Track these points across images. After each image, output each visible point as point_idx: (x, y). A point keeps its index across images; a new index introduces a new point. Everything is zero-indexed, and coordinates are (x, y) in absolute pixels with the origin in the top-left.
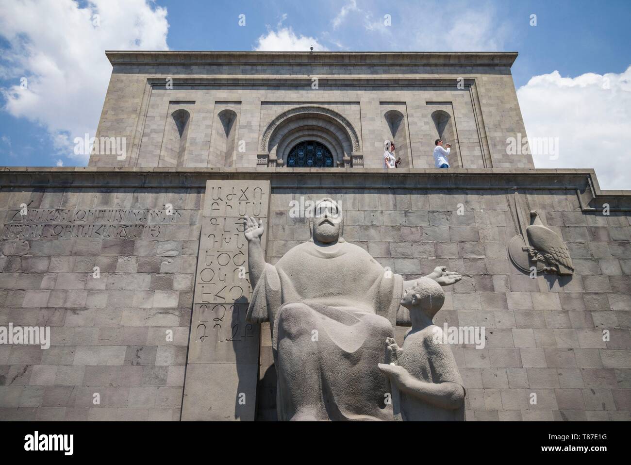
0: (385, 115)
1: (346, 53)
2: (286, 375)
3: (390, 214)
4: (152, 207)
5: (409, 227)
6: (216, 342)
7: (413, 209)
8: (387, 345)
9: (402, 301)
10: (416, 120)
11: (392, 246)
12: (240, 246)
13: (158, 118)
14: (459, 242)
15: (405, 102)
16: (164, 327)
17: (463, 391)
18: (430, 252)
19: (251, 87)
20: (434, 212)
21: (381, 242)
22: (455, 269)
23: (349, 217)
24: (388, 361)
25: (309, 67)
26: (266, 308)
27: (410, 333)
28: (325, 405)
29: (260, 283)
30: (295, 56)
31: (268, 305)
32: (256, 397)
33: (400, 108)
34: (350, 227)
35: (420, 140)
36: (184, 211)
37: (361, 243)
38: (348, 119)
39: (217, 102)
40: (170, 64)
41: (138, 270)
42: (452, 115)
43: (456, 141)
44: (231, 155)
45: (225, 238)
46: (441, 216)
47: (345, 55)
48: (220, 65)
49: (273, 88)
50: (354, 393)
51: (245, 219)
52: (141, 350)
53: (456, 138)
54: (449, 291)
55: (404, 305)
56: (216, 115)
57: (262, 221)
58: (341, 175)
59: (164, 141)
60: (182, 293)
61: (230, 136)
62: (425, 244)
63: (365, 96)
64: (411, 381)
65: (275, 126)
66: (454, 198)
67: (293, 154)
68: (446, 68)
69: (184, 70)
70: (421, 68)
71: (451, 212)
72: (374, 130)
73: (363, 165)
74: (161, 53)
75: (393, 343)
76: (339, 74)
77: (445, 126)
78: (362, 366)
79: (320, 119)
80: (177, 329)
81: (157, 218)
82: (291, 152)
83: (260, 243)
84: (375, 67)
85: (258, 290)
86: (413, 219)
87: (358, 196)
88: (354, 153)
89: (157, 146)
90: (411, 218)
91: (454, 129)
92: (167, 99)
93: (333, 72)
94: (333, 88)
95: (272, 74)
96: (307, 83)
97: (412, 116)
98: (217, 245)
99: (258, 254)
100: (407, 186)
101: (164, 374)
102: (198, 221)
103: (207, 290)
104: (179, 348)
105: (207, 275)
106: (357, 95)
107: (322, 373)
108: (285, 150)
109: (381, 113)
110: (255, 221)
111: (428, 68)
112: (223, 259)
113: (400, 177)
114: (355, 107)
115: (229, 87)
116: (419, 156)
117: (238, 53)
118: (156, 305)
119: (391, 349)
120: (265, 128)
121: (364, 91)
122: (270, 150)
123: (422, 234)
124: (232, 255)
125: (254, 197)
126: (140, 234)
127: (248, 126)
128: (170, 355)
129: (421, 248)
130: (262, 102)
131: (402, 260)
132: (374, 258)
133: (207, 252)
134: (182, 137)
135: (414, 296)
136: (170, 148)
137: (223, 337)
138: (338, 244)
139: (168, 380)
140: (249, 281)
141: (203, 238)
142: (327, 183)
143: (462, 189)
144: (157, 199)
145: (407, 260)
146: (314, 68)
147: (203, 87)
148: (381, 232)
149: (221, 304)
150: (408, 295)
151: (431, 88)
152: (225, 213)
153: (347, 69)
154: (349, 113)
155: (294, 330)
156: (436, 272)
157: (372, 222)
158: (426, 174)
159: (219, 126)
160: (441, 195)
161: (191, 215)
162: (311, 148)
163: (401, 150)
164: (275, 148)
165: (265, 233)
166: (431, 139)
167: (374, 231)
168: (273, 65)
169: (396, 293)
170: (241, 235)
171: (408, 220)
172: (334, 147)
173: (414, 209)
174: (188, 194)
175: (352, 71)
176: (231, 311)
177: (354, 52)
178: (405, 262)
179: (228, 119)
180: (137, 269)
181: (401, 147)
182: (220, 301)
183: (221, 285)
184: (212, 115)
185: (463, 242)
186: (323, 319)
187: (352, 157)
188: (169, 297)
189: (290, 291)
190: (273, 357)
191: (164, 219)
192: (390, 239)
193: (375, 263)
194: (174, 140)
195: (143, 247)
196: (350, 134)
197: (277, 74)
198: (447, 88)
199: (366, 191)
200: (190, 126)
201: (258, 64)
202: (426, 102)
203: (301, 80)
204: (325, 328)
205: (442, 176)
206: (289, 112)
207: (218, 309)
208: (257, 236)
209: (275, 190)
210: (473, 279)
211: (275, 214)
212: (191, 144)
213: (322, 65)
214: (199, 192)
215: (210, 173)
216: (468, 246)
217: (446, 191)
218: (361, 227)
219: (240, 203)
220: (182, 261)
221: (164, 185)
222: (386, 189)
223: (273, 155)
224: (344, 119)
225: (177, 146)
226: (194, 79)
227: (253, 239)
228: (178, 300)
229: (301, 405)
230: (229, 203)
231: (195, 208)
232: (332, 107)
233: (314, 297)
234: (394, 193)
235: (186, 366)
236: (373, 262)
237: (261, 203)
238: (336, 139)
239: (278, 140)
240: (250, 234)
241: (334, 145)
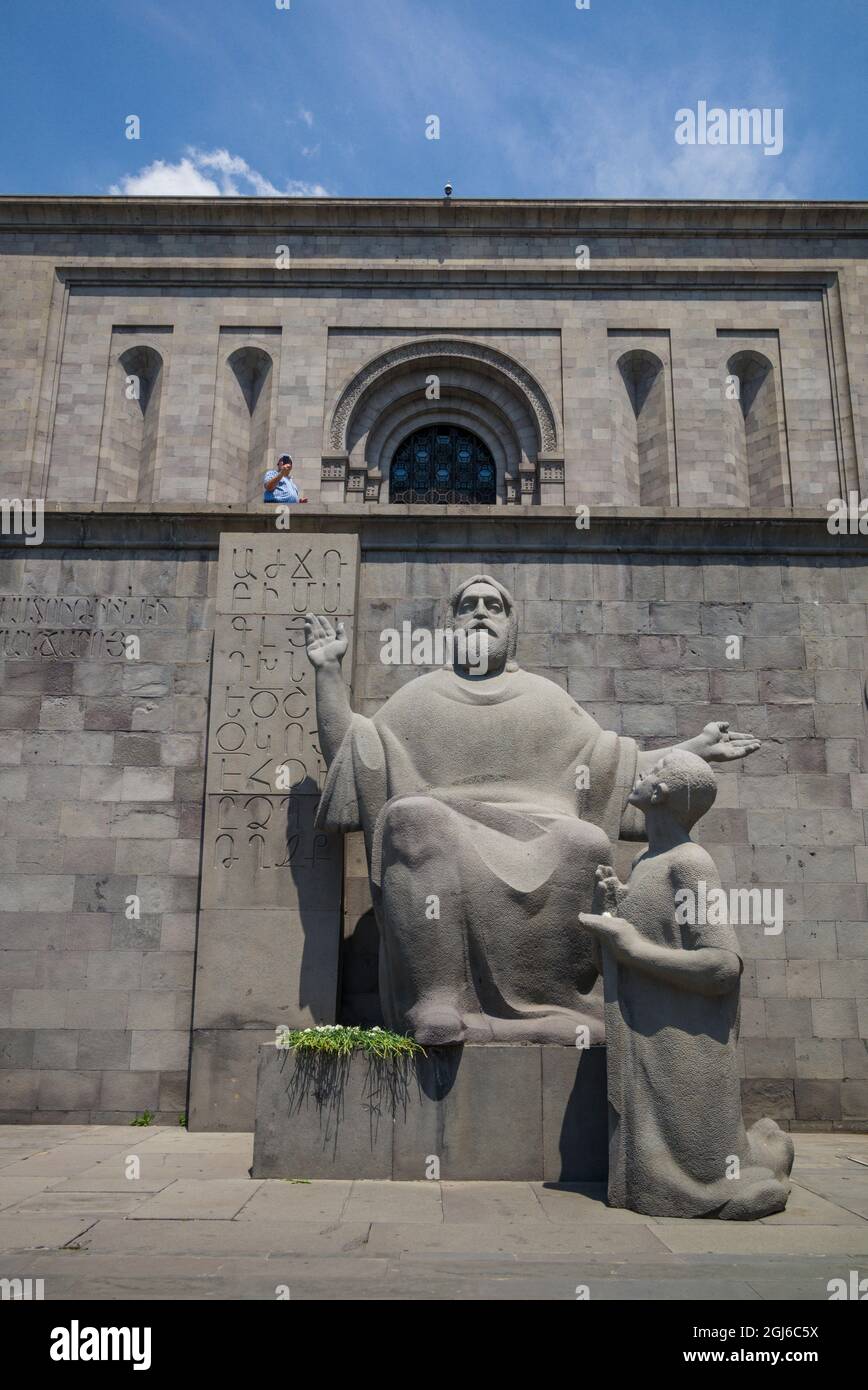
0: (618, 362)
1: (532, 204)
2: (399, 933)
3: (616, 609)
4: (106, 592)
5: (658, 639)
6: (256, 870)
7: (667, 599)
8: (598, 878)
9: (631, 796)
10: (690, 374)
11: (619, 678)
12: (297, 676)
13: (87, 369)
14: (762, 670)
15: (669, 330)
16: (147, 839)
17: (738, 964)
18: (699, 690)
19: (302, 291)
20: (712, 605)
21: (597, 668)
22: (749, 727)
23: (528, 616)
24: (598, 909)
25: (441, 240)
26: (356, 804)
27: (644, 857)
28: (475, 986)
29: (342, 753)
30: (409, 210)
31: (359, 798)
32: (339, 971)
33: (656, 346)
34: (532, 636)
35: (697, 424)
36: (172, 601)
37: (553, 671)
38: (531, 371)
39: (224, 329)
40: (106, 230)
41: (85, 725)
42: (775, 362)
43: (781, 427)
44: (262, 457)
45: (266, 660)
46: (728, 614)
47: (530, 209)
48: (229, 232)
49: (356, 292)
50: (530, 967)
51: (308, 621)
52: (104, 882)
53: (781, 418)
54: (733, 771)
55: (635, 803)
56: (224, 361)
57: (344, 626)
58: (513, 521)
59: (108, 423)
60: (181, 772)
61: (258, 413)
62: (688, 673)
63: (573, 313)
64: (640, 946)
65: (362, 388)
66: (758, 573)
67: (404, 454)
68: (772, 242)
69: (142, 245)
70: (711, 242)
71: (750, 605)
72: (592, 400)
73: (564, 483)
74: (85, 200)
75: (610, 875)
76: (513, 257)
77: (758, 388)
78: (548, 918)
79: (466, 371)
80: (173, 842)
81: (118, 616)
82: (398, 452)
83: (340, 671)
84: (600, 241)
85: (338, 770)
86: (667, 620)
87: (550, 568)
88: (545, 454)
89: (90, 435)
90: (662, 618)
91: (779, 398)
92: (107, 321)
93: (500, 254)
94: (499, 293)
95: (353, 257)
96: (436, 280)
97: (683, 363)
98: (249, 674)
99: (337, 696)
100: (657, 547)
101: (155, 929)
102: (204, 621)
103: (230, 767)
104: (181, 880)
105: (230, 736)
106: (555, 311)
107: (469, 929)
108: (384, 447)
109: (610, 359)
110: (328, 625)
111: (727, 243)
112: (263, 704)
113: (643, 527)
114: (547, 342)
115: (252, 291)
116: (694, 462)
117: (270, 202)
118: (128, 796)
119: (606, 886)
120: (339, 394)
121: (571, 302)
122: (350, 446)
123: (685, 652)
124: (280, 695)
125: (325, 571)
126: (83, 649)
127: (300, 388)
128: (162, 892)
129: (679, 683)
130: (330, 328)
131: (637, 707)
132: (579, 703)
133: (228, 688)
134: (147, 415)
135: (656, 786)
136: (121, 441)
137: (270, 860)
138: (504, 674)
139: (164, 940)
140: (319, 749)
141: (218, 660)
142: (483, 540)
143: (778, 554)
144: (113, 573)
145: (650, 707)
146: (453, 241)
147: (190, 291)
148: (597, 647)
149: (263, 796)
150: (644, 785)
151: (733, 294)
152: (264, 607)
153: (533, 245)
154: (533, 356)
155: (414, 850)
156: (708, 733)
157: (578, 625)
158: (700, 519)
159: (230, 386)
160: (731, 567)
161: (191, 610)
162: (444, 440)
163: (652, 447)
164: (362, 442)
165: (350, 649)
166: (723, 421)
167: (581, 645)
168: (354, 232)
169: (623, 774)
170: (300, 653)
171: (655, 622)
172: (498, 439)
173: (670, 597)
174: (180, 563)
175: (544, 249)
176: (284, 810)
177: (551, 201)
178: (644, 711)
179: (252, 370)
180: (83, 722)
181: (651, 439)
182: (259, 789)
183: (259, 757)
184: (214, 359)
185: (770, 669)
186: (473, 827)
187: (538, 464)
188: (154, 780)
189: (405, 772)
190: (370, 899)
191: (132, 616)
192: (614, 664)
193: (581, 715)
194: (128, 421)
195: (91, 675)
196: (536, 408)
197: (364, 257)
198: (770, 294)
199: (567, 557)
200: (163, 389)
201: (318, 232)
202: (718, 330)
203: (422, 272)
204: (475, 845)
205: (735, 525)
206: (394, 353)
207: (256, 806)
208: (333, 656)
209: (370, 555)
210: (784, 747)
211: (369, 607)
212: (169, 431)
213: (473, 233)
214: (203, 559)
215: (226, 516)
216: (780, 677)
217: (742, 558)
218: (554, 636)
219: (294, 584)
220: (177, 707)
221: (126, 543)
222: (612, 552)
223: (358, 459)
224: (522, 373)
225: (137, 435)
226: (167, 271)
227: (327, 664)
228: (173, 786)
229: (428, 986)
230: (271, 583)
231: (196, 594)
232: (496, 342)
233: (453, 784)
234: (629, 563)
235: (198, 913)
236: (576, 712)
237: (339, 585)
238: (503, 419)
239: (369, 423)
240: (319, 652)
241: (500, 434)
